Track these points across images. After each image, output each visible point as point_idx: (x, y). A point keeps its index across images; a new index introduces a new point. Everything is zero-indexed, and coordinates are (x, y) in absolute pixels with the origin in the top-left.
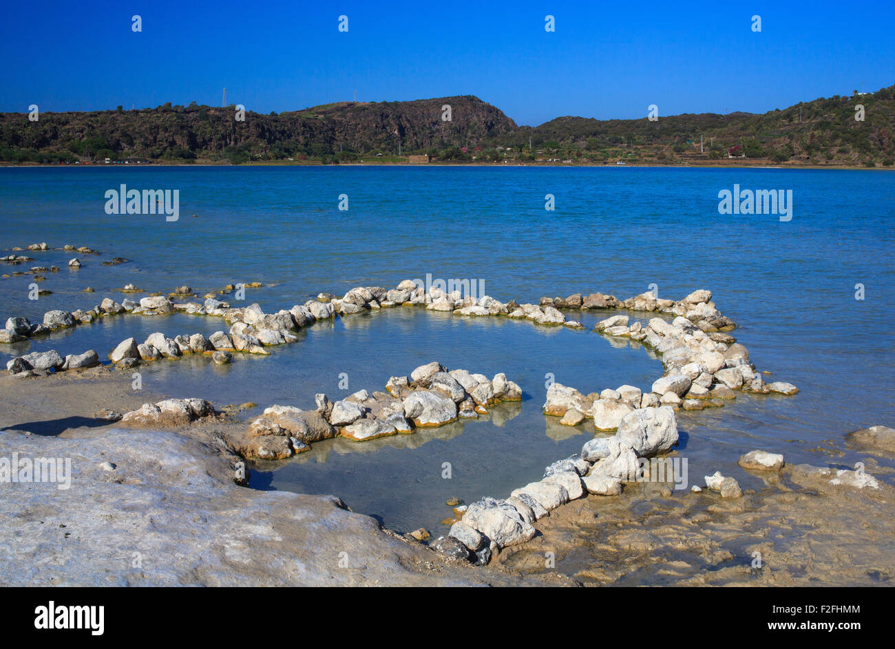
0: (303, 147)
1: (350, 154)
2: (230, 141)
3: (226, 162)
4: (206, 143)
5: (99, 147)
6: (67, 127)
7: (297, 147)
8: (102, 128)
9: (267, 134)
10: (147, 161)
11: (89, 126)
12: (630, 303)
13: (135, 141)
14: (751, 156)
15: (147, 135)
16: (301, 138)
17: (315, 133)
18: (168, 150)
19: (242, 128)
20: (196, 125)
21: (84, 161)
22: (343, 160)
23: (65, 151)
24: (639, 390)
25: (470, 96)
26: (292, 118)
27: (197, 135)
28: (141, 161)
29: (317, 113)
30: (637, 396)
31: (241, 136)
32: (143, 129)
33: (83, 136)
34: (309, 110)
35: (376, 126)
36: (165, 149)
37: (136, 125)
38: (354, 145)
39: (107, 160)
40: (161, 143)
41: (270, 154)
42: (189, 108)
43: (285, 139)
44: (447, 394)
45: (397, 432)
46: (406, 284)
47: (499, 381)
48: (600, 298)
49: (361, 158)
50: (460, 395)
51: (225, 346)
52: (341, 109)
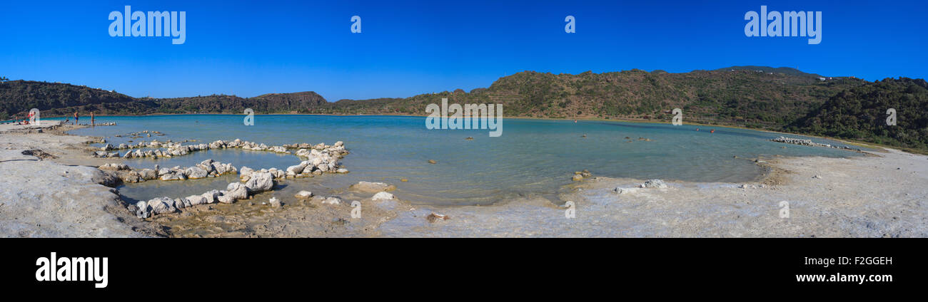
0: (257, 109)
1: (273, 111)
2: (233, 106)
3: (231, 114)
4: (225, 107)
5: (193, 108)
6: (184, 102)
8: (194, 102)
9: (245, 105)
10: (207, 113)
11: (190, 102)
12: (315, 147)
13: (204, 106)
14: (403, 112)
15: (207, 104)
16: (256, 106)
18: (214, 109)
20: (222, 101)
21: (189, 112)
22: (270, 113)
23: (183, 110)
24: (276, 169)
25: (311, 91)
26: (254, 99)
27: (223, 104)
28: (205, 112)
29: (261, 97)
30: (275, 172)
31: (236, 105)
32: (206, 102)
33: (188, 105)
35: (281, 101)
37: (204, 101)
38: (274, 108)
39: (195, 113)
40: (212, 107)
42: (221, 95)
44: (206, 168)
45: (179, 179)
46: (238, 140)
47: (228, 166)
48: (305, 145)
49: (276, 112)
50: (210, 169)
51: (159, 154)
52: (269, 96)
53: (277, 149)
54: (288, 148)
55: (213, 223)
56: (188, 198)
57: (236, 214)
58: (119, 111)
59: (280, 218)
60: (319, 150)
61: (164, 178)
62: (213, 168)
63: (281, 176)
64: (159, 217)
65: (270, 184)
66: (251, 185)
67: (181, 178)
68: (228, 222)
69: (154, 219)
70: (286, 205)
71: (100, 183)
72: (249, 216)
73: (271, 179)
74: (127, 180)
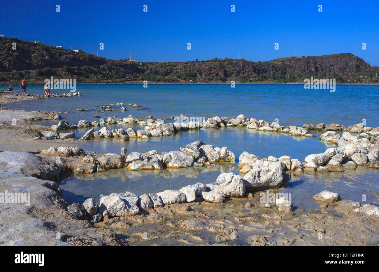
0: (272, 76)
1: (292, 79)
2: (241, 73)
3: (239, 83)
4: (231, 74)
5: (188, 76)
6: (176, 68)
7: (269, 76)
8: (190, 68)
9: (257, 71)
10: (206, 81)
11: (184, 67)
12: (350, 129)
13: (202, 73)
15: (207, 71)
16: (271, 72)
17: (278, 70)
18: (215, 77)
19: (246, 68)
20: (227, 67)
21: (183, 81)
22: (288, 81)
23: (175, 77)
24: (289, 157)
25: (348, 53)
26: (268, 64)
27: (227, 71)
28: (204, 81)
29: (279, 61)
30: (288, 161)
31: (246, 71)
32: (206, 68)
33: (182, 72)
34: (275, 60)
35: (305, 67)
36: (214, 77)
37: (203, 67)
38: (295, 76)
39: (191, 81)
40: (213, 74)
41: (257, 79)
42: (225, 59)
43: (264, 73)
44: (191, 154)
45: (154, 168)
46: (241, 116)
47: (223, 151)
48: (334, 126)
49: (297, 81)
50: (197, 155)
51: (132, 134)
52: (289, 60)
53: (293, 130)
54: (310, 130)
55: (190, 231)
56: (159, 194)
57: (224, 218)
58: (88, 77)
59: (287, 229)
60: (354, 133)
61: (132, 166)
62: (202, 153)
63: (295, 168)
64: (114, 222)
65: (279, 178)
66: (252, 178)
67: (156, 166)
68: (212, 230)
69: (106, 223)
70: (298, 210)
71: (35, 175)
72: (245, 223)
73: (280, 171)
74: (78, 169)
